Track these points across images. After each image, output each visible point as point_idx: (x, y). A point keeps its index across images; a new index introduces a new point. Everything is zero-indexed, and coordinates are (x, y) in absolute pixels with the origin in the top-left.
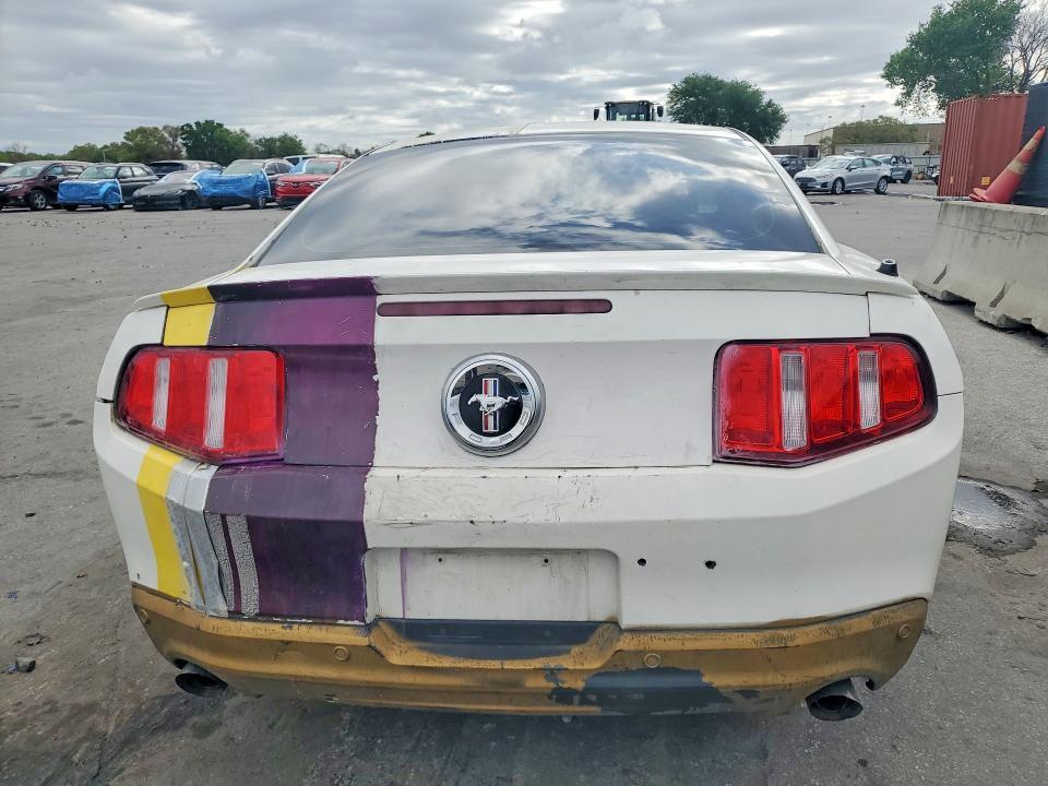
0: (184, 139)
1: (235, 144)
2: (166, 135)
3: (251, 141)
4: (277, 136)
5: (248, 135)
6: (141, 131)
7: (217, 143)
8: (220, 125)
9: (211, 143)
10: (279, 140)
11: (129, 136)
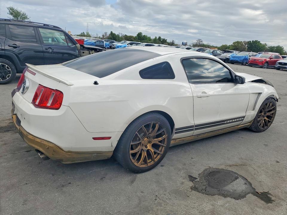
0: (247, 45)
1: (262, 47)
2: (244, 43)
3: (267, 47)
4: (276, 46)
5: (267, 45)
6: (238, 42)
7: (256, 47)
8: (259, 42)
9: (255, 46)
10: (276, 47)
11: (234, 43)
